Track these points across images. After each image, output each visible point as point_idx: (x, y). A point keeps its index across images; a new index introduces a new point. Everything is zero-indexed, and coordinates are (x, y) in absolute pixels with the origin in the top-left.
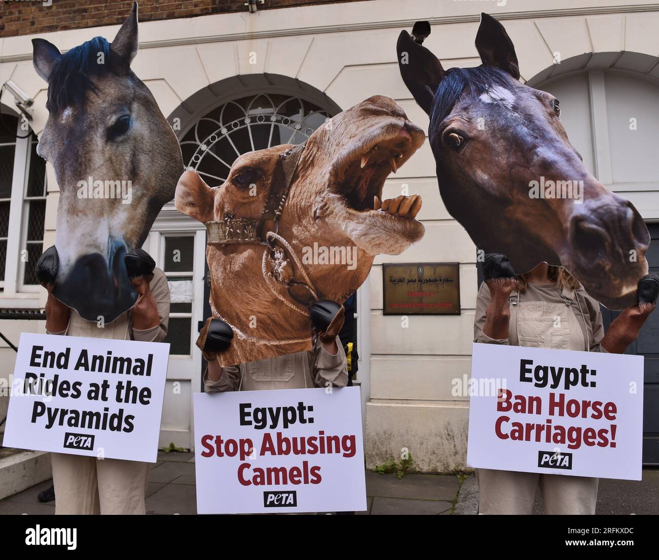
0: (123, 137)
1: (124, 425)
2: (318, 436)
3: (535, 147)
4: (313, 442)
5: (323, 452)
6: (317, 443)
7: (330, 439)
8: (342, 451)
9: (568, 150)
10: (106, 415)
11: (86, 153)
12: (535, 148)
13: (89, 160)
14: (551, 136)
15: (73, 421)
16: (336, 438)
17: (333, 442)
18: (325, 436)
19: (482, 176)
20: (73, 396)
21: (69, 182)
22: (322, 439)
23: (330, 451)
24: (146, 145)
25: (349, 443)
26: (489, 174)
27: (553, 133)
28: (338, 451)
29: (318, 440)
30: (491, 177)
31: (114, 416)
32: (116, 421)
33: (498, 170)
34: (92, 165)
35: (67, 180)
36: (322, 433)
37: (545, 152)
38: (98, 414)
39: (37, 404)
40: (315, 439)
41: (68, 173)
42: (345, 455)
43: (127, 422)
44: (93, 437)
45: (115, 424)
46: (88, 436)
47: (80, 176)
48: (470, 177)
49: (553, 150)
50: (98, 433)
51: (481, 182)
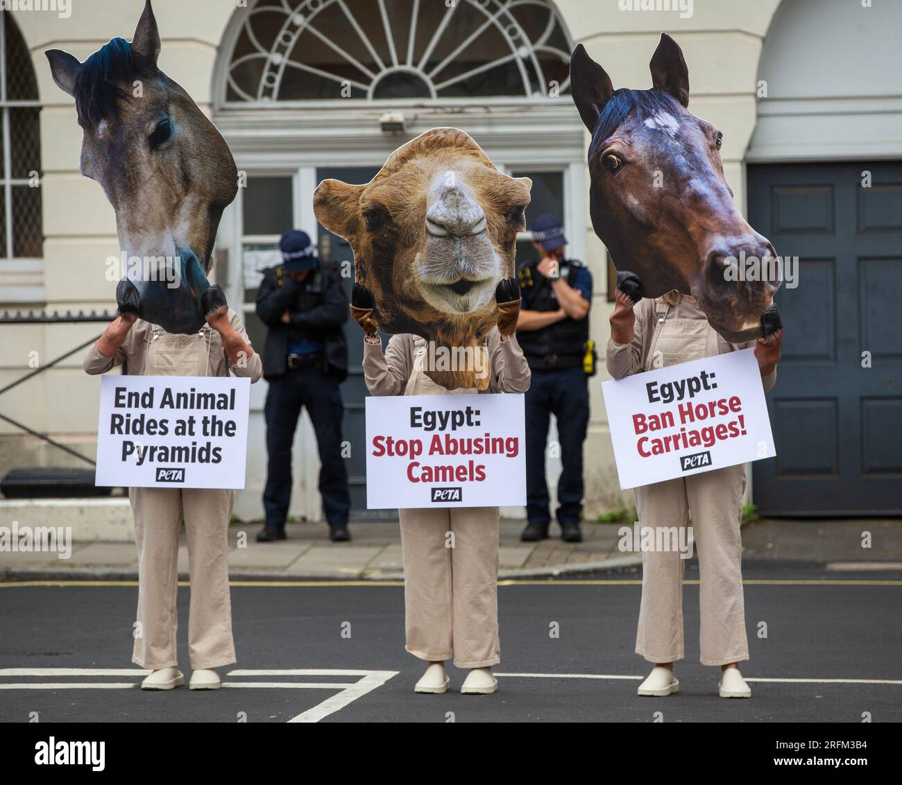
0: (166, 143)
1: (212, 457)
2: (484, 438)
3: (689, 178)
4: (479, 443)
5: (488, 452)
6: (483, 444)
7: (494, 441)
8: (506, 452)
9: (722, 185)
10: (194, 449)
11: (133, 167)
12: (689, 180)
13: (138, 173)
14: (707, 169)
15: (163, 457)
16: (501, 440)
17: (498, 444)
18: (491, 438)
19: (633, 201)
20: (161, 433)
21: (121, 199)
22: (487, 441)
23: (494, 451)
24: (193, 149)
25: (512, 445)
26: (640, 200)
27: (710, 166)
28: (502, 451)
29: (484, 441)
30: (640, 202)
31: (202, 449)
32: (204, 454)
33: (649, 197)
34: (141, 178)
35: (119, 197)
36: (487, 435)
37: (698, 185)
38: (186, 449)
39: (125, 443)
40: (481, 440)
41: (119, 190)
42: (508, 455)
43: (215, 454)
44: (183, 470)
45: (204, 456)
46: (179, 470)
47: (132, 191)
48: (621, 200)
49: (706, 183)
50: (188, 466)
51: (631, 206)
